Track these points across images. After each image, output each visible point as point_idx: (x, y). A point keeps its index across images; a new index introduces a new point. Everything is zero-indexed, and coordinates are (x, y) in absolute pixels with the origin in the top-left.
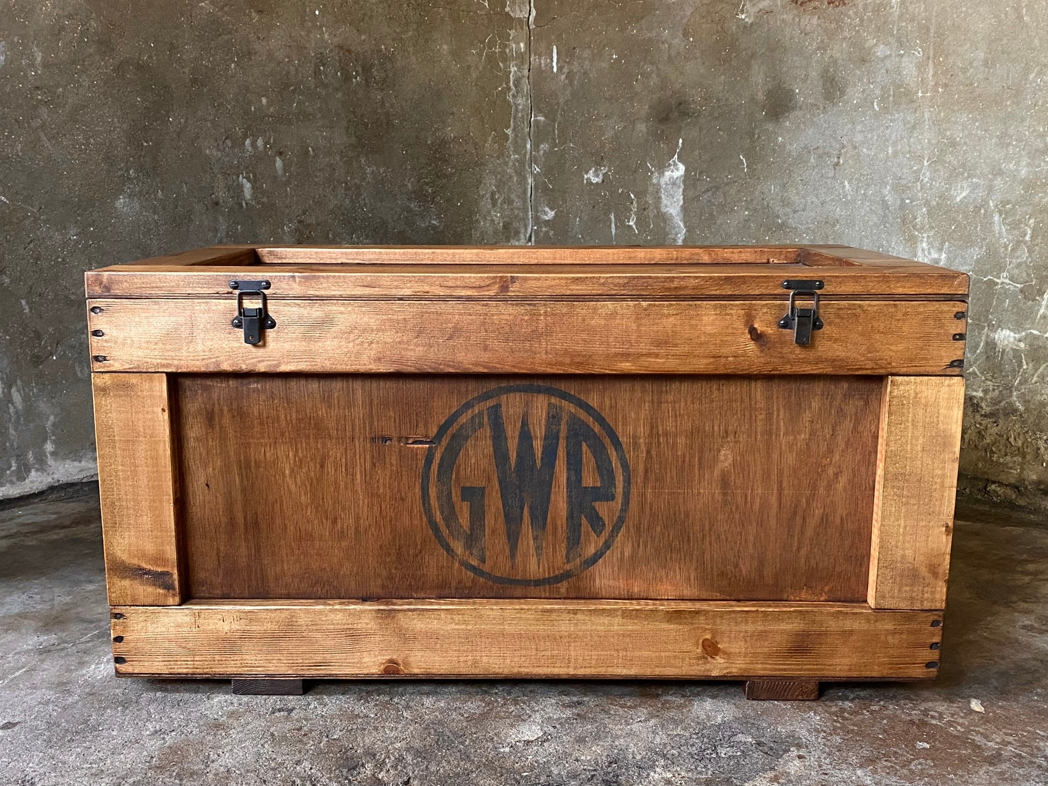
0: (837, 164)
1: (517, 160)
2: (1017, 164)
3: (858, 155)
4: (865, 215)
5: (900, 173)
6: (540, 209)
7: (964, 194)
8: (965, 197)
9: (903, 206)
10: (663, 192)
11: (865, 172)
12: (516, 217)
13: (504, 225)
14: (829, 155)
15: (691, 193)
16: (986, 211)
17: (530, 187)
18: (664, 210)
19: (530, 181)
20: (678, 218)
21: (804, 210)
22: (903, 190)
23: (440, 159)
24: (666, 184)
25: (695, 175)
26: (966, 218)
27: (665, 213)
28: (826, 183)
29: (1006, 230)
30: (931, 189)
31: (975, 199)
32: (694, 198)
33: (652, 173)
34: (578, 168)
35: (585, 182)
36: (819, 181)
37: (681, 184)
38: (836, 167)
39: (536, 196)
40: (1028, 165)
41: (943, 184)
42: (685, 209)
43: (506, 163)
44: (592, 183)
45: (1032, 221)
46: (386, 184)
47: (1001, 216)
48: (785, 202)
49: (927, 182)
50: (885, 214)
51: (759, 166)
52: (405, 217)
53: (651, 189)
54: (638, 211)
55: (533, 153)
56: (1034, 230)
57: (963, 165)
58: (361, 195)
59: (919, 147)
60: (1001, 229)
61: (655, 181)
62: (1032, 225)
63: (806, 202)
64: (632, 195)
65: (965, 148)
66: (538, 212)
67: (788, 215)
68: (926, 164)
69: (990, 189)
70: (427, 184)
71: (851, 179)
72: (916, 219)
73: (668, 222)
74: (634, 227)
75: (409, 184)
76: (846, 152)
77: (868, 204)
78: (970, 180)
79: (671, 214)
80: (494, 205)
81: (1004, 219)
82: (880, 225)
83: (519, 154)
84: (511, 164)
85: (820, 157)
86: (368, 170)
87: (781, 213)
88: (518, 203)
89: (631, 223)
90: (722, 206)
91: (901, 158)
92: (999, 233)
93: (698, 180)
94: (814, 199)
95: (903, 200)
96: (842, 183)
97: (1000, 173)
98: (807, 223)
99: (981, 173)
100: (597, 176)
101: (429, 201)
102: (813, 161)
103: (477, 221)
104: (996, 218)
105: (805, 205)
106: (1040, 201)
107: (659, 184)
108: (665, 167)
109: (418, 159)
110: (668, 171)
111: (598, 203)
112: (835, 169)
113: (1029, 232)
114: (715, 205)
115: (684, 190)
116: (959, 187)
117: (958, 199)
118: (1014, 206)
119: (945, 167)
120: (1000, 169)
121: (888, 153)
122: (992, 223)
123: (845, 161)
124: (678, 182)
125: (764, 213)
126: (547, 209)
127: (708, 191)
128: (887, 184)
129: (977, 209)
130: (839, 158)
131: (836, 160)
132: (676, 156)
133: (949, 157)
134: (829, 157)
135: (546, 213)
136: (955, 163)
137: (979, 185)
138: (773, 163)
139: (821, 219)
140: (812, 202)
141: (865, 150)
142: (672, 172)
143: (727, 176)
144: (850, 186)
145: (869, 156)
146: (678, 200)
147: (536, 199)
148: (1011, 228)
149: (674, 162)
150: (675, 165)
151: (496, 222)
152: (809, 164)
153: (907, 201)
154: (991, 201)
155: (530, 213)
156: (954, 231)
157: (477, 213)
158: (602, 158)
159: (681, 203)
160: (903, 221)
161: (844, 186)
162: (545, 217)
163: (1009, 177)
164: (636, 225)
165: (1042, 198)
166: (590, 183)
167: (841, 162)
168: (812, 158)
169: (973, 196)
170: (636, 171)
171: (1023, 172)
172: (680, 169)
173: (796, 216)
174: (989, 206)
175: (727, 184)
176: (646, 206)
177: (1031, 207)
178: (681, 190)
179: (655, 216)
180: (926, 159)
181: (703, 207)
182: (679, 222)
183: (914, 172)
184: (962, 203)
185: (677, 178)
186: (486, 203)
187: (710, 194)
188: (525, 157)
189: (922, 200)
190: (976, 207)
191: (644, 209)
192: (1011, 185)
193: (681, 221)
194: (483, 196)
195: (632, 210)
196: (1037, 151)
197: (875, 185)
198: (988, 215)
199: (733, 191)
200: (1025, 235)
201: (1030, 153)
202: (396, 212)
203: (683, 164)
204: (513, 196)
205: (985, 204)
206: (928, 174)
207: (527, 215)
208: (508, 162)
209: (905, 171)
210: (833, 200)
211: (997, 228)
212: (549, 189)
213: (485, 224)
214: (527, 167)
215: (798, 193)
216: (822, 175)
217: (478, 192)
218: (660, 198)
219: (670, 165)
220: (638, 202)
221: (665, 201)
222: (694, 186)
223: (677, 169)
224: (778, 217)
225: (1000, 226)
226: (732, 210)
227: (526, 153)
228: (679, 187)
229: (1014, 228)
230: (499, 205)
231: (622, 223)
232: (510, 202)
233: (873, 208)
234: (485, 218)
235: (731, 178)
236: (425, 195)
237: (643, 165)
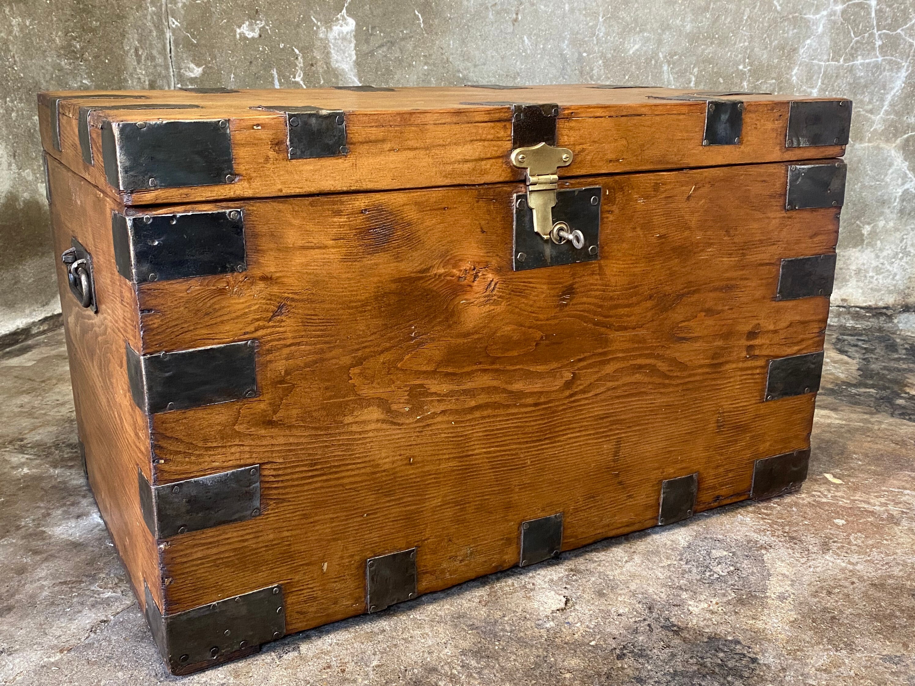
0: (516, 20)
1: (154, 13)
2: (683, 20)
3: (536, 11)
4: (544, 68)
5: (577, 28)
6: (183, 65)
7: (637, 47)
8: (637, 50)
9: (580, 59)
10: (332, 47)
11: (543, 28)
12: (159, 75)
13: (149, 84)
14: (507, 12)
15: (365, 48)
16: (656, 62)
17: (168, 41)
18: (334, 65)
19: (168, 36)
20: (352, 73)
21: (484, 64)
22: (580, 44)
23: (84, 10)
24: (335, 39)
25: (368, 30)
26: (639, 68)
27: (336, 68)
28: (505, 38)
29: (674, 78)
30: (606, 43)
31: (645, 52)
32: (368, 53)
33: (318, 27)
34: (228, 21)
35: (238, 36)
36: (498, 36)
37: (353, 39)
38: (516, 24)
39: (177, 52)
40: (692, 21)
41: (617, 38)
42: (358, 64)
43: (145, 16)
44: (246, 38)
45: (696, 70)
46: (33, 39)
47: (669, 65)
48: (465, 57)
49: (603, 37)
50: (563, 66)
51: (436, 21)
52: (57, 76)
53: (318, 43)
54: (305, 67)
55: (169, 5)
56: (697, 77)
57: (636, 21)
58: (10, 51)
59: (594, 4)
60: (669, 77)
61: (321, 35)
62: (696, 73)
63: (487, 56)
64: (296, 50)
65: (636, 6)
66: (181, 69)
67: (468, 69)
68: (601, 20)
69: (660, 42)
70: (74, 38)
71: (531, 34)
72: (592, 70)
73: (340, 77)
74: (302, 83)
75: (57, 39)
76: (524, 9)
77: (548, 57)
78: (641, 35)
79: (343, 69)
80: (139, 62)
81: (672, 68)
82: (559, 77)
83: (156, 7)
84: (149, 17)
85: (498, 13)
86: (14, 22)
87: (461, 68)
88: (160, 60)
89: (298, 79)
90: (399, 61)
91: (578, 14)
92: (668, 81)
93: (371, 35)
94: (494, 53)
95: (580, 54)
96: (521, 38)
97: (669, 27)
98: (488, 76)
99: (651, 28)
100: (253, 30)
101: (78, 58)
102: (492, 17)
103: (124, 79)
104: (665, 68)
105: (486, 60)
106: (702, 53)
107: (327, 39)
108: (332, 21)
109: (63, 10)
110: (336, 26)
111: (256, 59)
112: (514, 25)
113: (693, 79)
114: (391, 60)
115: (356, 46)
116: (632, 41)
117: (631, 52)
118: (680, 57)
119: (618, 23)
120: (668, 25)
121: (564, 10)
122: (661, 73)
123: (524, 17)
124: (348, 36)
125: (444, 67)
126: (192, 66)
127: (382, 46)
128: (564, 38)
129: (648, 61)
130: (517, 14)
131: (514, 16)
132: (344, 11)
133: (622, 14)
134: (508, 13)
135: (192, 71)
136: (628, 19)
137: (650, 39)
138: (450, 18)
139: (501, 72)
140: (493, 57)
141: (542, 7)
142: (341, 26)
143: (402, 31)
144: (530, 41)
145: (546, 12)
146: (350, 55)
147: (177, 55)
148: (678, 76)
149: (343, 16)
150: (344, 19)
151: (142, 80)
152: (487, 20)
153: (585, 54)
154: (660, 53)
155: (171, 70)
156: (628, 80)
157: (124, 71)
158: (257, 11)
159: (354, 58)
160: (581, 73)
161: (523, 41)
162: (191, 74)
163: (676, 32)
164: (304, 81)
165: (704, 50)
166: (244, 38)
167: (520, 18)
168: (491, 14)
169: (644, 48)
170: (298, 26)
171: (688, 27)
172: (350, 23)
173: (476, 70)
174: (659, 58)
175: (403, 39)
176: (314, 62)
177: (695, 58)
178: (353, 45)
179: (325, 72)
180: (601, 15)
181: (379, 63)
182: (353, 78)
183: (591, 27)
184: (634, 55)
185: (347, 33)
186: (131, 60)
187: (385, 49)
188: (161, 10)
189: (598, 52)
190: (646, 59)
191: (312, 65)
192: (677, 38)
193: (354, 76)
194: (128, 51)
195: (296, 66)
196: (699, 8)
197: (554, 40)
198: (658, 66)
199: (410, 46)
200: (690, 82)
201: (693, 10)
202: (47, 70)
203: (353, 18)
204: (155, 52)
205: (655, 55)
206: (603, 29)
207: (169, 73)
208: (146, 15)
209: (581, 26)
210: (513, 54)
211: (666, 76)
212: (192, 44)
213: (132, 83)
214: (164, 21)
215: (478, 48)
216: (501, 31)
217: (123, 47)
218: (328, 53)
219: (337, 19)
220: (303, 57)
221: (335, 56)
222: (367, 41)
223: (347, 24)
224: (459, 71)
225: (669, 75)
226: (410, 65)
227: (161, 5)
228: (350, 42)
229: (681, 76)
230: (143, 61)
231: (287, 79)
232: (152, 58)
233: (552, 61)
234: (131, 75)
235: (406, 34)
236: (73, 51)
237: (306, 19)
